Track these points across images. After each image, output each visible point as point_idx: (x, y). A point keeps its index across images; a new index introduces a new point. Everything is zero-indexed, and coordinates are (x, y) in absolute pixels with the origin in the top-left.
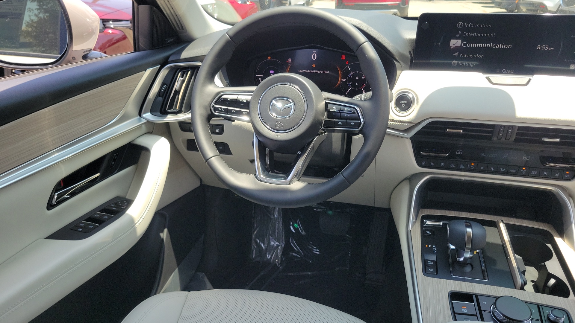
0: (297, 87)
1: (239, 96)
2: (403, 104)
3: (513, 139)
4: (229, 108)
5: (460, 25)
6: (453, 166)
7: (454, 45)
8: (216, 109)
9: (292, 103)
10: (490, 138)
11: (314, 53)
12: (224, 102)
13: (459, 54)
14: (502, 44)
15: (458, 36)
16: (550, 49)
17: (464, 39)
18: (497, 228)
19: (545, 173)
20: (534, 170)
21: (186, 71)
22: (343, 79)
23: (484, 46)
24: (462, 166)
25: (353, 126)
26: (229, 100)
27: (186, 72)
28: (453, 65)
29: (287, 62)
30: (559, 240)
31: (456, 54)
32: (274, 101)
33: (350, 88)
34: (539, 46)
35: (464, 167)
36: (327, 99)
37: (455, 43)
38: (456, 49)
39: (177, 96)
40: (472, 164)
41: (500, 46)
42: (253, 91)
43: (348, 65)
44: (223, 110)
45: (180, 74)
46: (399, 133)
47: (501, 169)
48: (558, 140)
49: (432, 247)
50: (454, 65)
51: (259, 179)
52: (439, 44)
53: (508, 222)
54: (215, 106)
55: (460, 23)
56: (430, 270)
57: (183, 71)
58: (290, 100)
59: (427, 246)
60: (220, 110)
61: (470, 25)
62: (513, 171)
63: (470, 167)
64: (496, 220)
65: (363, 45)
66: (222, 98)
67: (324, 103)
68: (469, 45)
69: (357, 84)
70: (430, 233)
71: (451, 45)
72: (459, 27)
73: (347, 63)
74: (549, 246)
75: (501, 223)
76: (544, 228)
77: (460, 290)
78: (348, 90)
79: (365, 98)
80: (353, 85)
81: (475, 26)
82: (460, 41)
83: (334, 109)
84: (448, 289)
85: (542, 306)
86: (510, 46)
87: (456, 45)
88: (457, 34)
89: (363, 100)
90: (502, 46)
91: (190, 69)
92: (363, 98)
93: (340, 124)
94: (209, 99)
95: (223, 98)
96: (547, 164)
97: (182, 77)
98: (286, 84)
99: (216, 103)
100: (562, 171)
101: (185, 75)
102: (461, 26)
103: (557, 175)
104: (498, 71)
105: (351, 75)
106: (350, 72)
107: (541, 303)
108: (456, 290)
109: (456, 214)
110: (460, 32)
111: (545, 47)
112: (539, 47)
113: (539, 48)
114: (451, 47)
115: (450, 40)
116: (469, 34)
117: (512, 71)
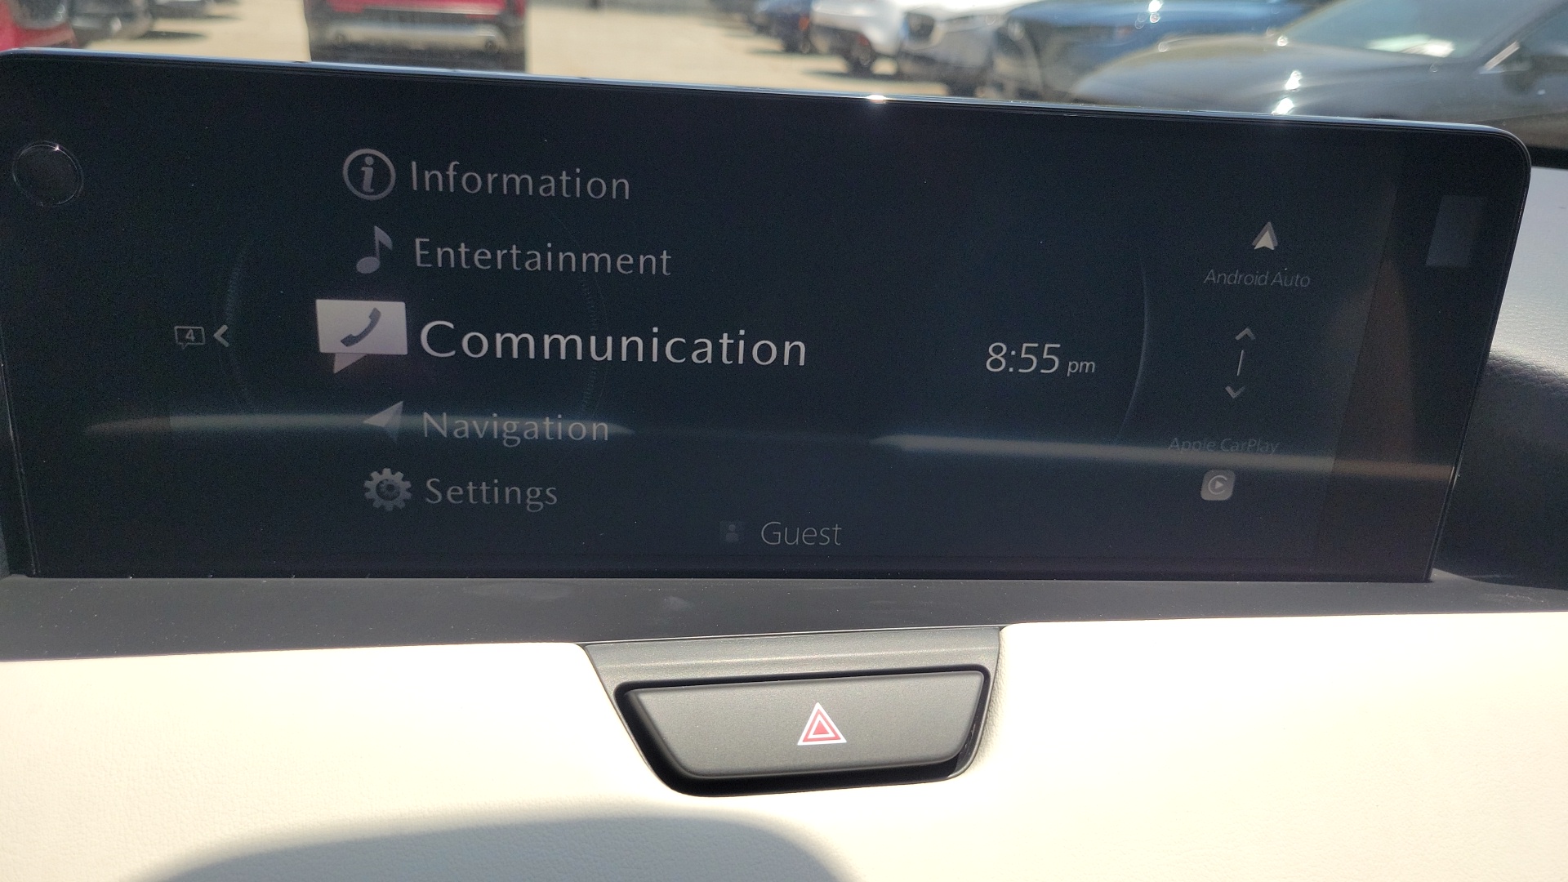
5: (369, 172)
7: (349, 341)
13: (411, 420)
14: (734, 336)
15: (368, 265)
16: (1075, 367)
17: (424, 291)
23: (601, 350)
31: (387, 418)
34: (998, 350)
37: (359, 325)
38: (379, 378)
41: (717, 348)
52: (217, 335)
55: (369, 161)
61: (451, 173)
68: (479, 344)
71: (328, 340)
72: (366, 192)
81: (497, 182)
82: (394, 312)
86: (795, 351)
87: (366, 347)
90: (733, 349)
110: (381, 236)
111: (1038, 352)
112: (997, 357)
113: (996, 363)
114: (330, 357)
115: (314, 305)
116: (458, 254)
117: (831, 534)
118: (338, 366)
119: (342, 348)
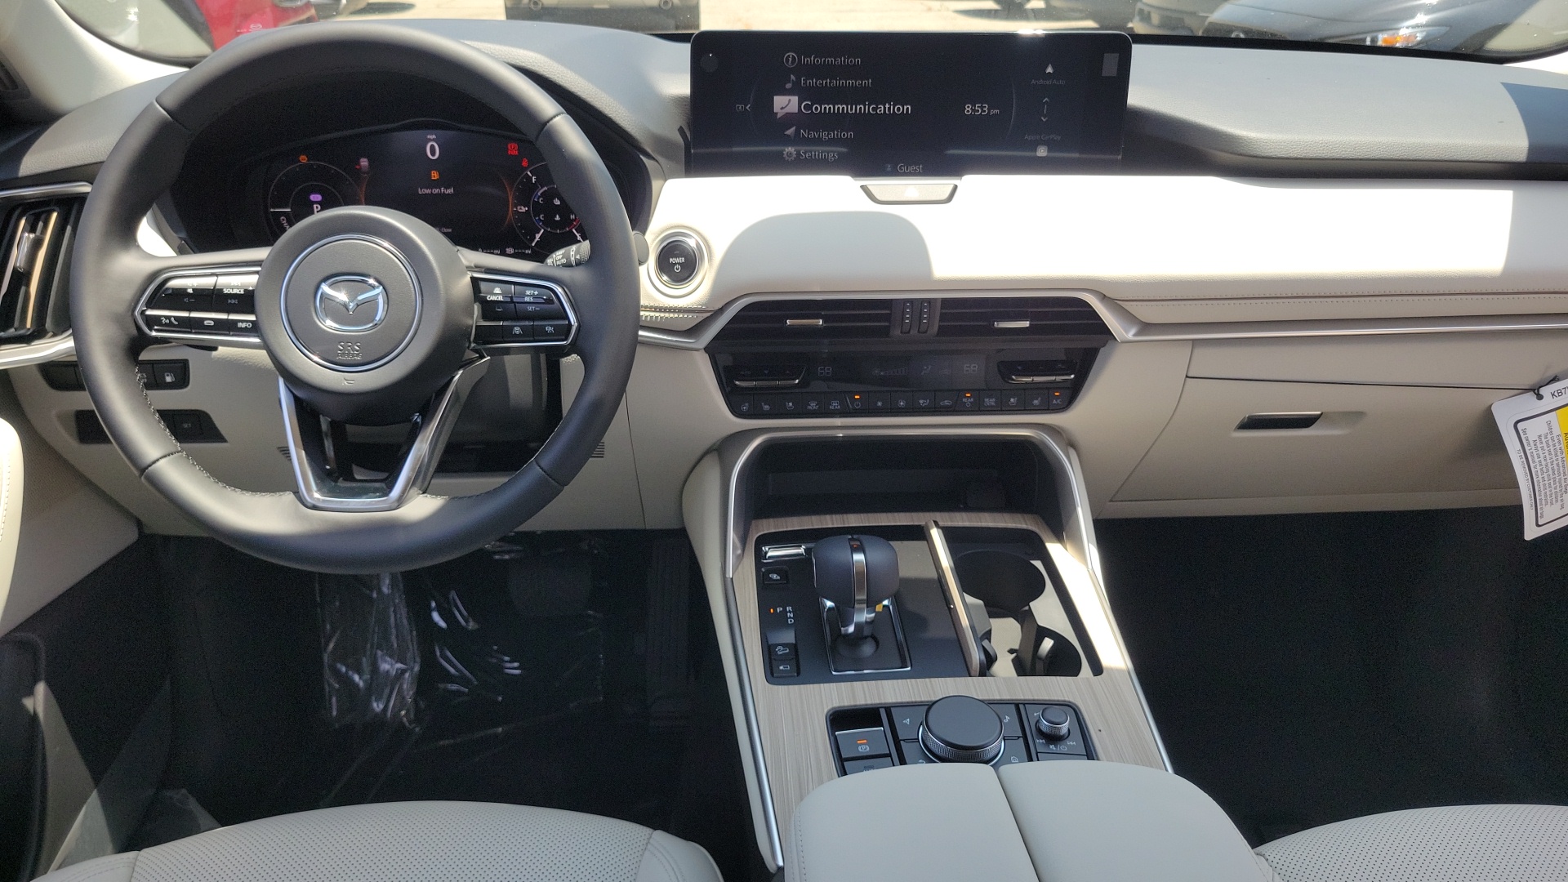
0: (386, 244)
1: (220, 278)
2: (677, 266)
3: (936, 329)
4: (194, 315)
5: (790, 59)
6: (813, 406)
7: (782, 108)
8: (152, 322)
9: (378, 287)
10: (885, 332)
11: (430, 140)
12: (178, 299)
13: (797, 132)
14: (890, 104)
15: (789, 86)
16: (993, 112)
17: (803, 93)
18: (926, 542)
19: (1012, 400)
20: (990, 397)
21: (43, 212)
22: (520, 205)
23: (851, 109)
24: (835, 405)
25: (551, 334)
26: (190, 291)
27: (43, 217)
28: (787, 158)
29: (357, 167)
30: (1054, 549)
31: (791, 131)
32: (325, 288)
33: (542, 231)
34: (968, 107)
35: (839, 407)
36: (476, 269)
37: (785, 104)
38: (790, 120)
39: (23, 289)
40: (856, 397)
41: (885, 108)
42: (262, 261)
43: (526, 169)
44: (176, 323)
45: (23, 222)
46: (675, 339)
47: (921, 402)
48: (1026, 324)
49: (785, 611)
50: (790, 159)
51: (309, 505)
52: (747, 108)
53: (949, 524)
54: (149, 312)
55: (791, 56)
56: (781, 668)
57: (31, 212)
58: (371, 281)
59: (772, 610)
60: (168, 321)
61: (812, 58)
62: (947, 403)
63: (853, 405)
64: (924, 523)
65: (551, 122)
66: (167, 289)
67: (467, 279)
68: (818, 108)
69: (557, 218)
70: (779, 578)
71: (776, 109)
72: (790, 65)
73: (525, 164)
74: (1038, 564)
75: (932, 528)
76: (1024, 526)
77: (852, 703)
78: (538, 236)
79: (578, 257)
80: (549, 222)
81: (825, 61)
82: (795, 99)
83: (496, 294)
84: (825, 706)
85: (1024, 704)
86: (908, 108)
87: (788, 110)
88: (786, 84)
89: (574, 264)
90: (889, 108)
91: (55, 205)
92: (573, 259)
93: (517, 332)
94: (128, 294)
95: (173, 289)
96: (1013, 380)
97: (33, 230)
98: (355, 236)
99: (151, 304)
100: (1046, 391)
101: (41, 224)
102: (793, 62)
103: (1036, 402)
104: (889, 169)
105: (539, 194)
106: (534, 187)
107: (1022, 698)
108: (842, 704)
109: (835, 522)
110: (792, 77)
111: (981, 107)
112: (968, 109)
113: (968, 111)
114: (777, 113)
115: (773, 98)
116: (813, 82)
117: (919, 168)
118: (779, 116)
119: (780, 111)
